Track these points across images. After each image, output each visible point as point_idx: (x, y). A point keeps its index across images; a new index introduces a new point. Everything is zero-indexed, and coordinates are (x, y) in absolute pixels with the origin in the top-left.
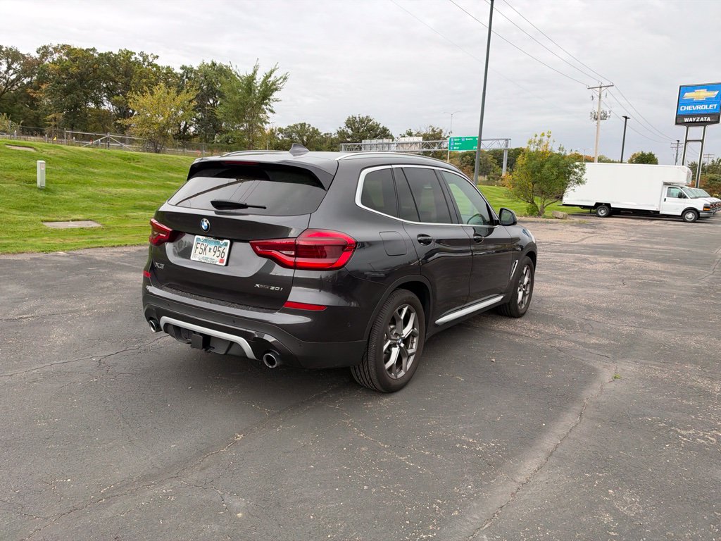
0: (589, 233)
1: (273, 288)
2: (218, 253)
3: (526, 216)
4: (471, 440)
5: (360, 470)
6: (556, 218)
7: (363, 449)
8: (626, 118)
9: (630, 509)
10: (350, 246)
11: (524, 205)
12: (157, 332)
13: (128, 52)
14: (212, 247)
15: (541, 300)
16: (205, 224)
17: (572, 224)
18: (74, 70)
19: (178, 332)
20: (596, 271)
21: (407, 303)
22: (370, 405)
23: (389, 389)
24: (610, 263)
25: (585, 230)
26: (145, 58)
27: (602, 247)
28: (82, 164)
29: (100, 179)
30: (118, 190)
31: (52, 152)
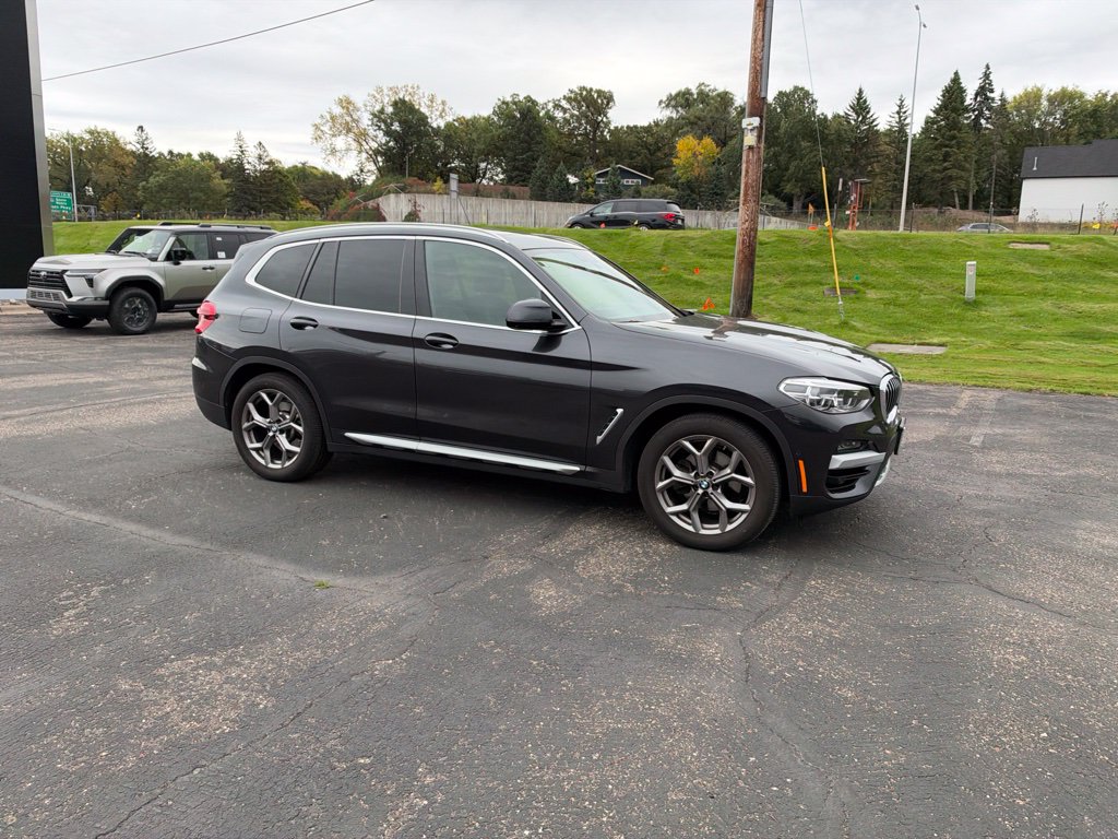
21: (276, 388)
28: (1102, 265)
29: (1099, 288)
30: (1095, 307)
31: (1074, 247)
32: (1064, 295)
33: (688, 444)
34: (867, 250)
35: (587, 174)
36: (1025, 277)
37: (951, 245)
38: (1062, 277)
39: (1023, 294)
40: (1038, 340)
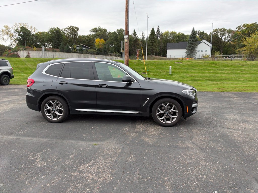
10: (33, 82)
28: (193, 66)
29: (193, 71)
30: (194, 74)
31: (187, 63)
32: (187, 72)
33: (163, 105)
34: (148, 64)
35: (74, 46)
36: (179, 69)
37: (164, 63)
38: (186, 69)
39: (180, 73)
40: (186, 81)
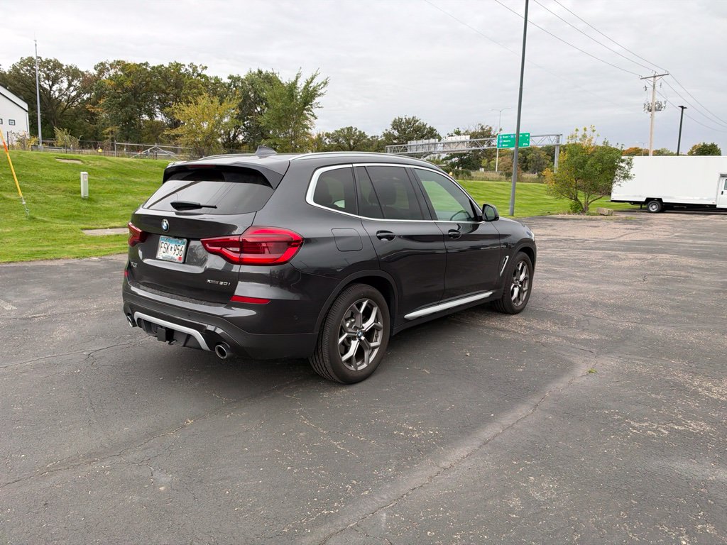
0: (631, 229)
1: (221, 283)
2: (177, 251)
3: (569, 213)
4: (410, 428)
5: (291, 453)
6: (601, 215)
7: (301, 434)
8: (683, 107)
9: (543, 495)
10: (297, 243)
11: (567, 202)
12: (133, 326)
13: (178, 64)
14: (173, 245)
15: (546, 297)
16: (165, 225)
17: (617, 221)
18: (128, 84)
19: (149, 327)
20: (621, 268)
21: (365, 297)
22: (326, 395)
23: (349, 380)
24: (639, 259)
25: (629, 226)
26: (195, 69)
27: (639, 243)
28: (125, 174)
29: (141, 188)
31: (97, 163)
38: (114, 181)
